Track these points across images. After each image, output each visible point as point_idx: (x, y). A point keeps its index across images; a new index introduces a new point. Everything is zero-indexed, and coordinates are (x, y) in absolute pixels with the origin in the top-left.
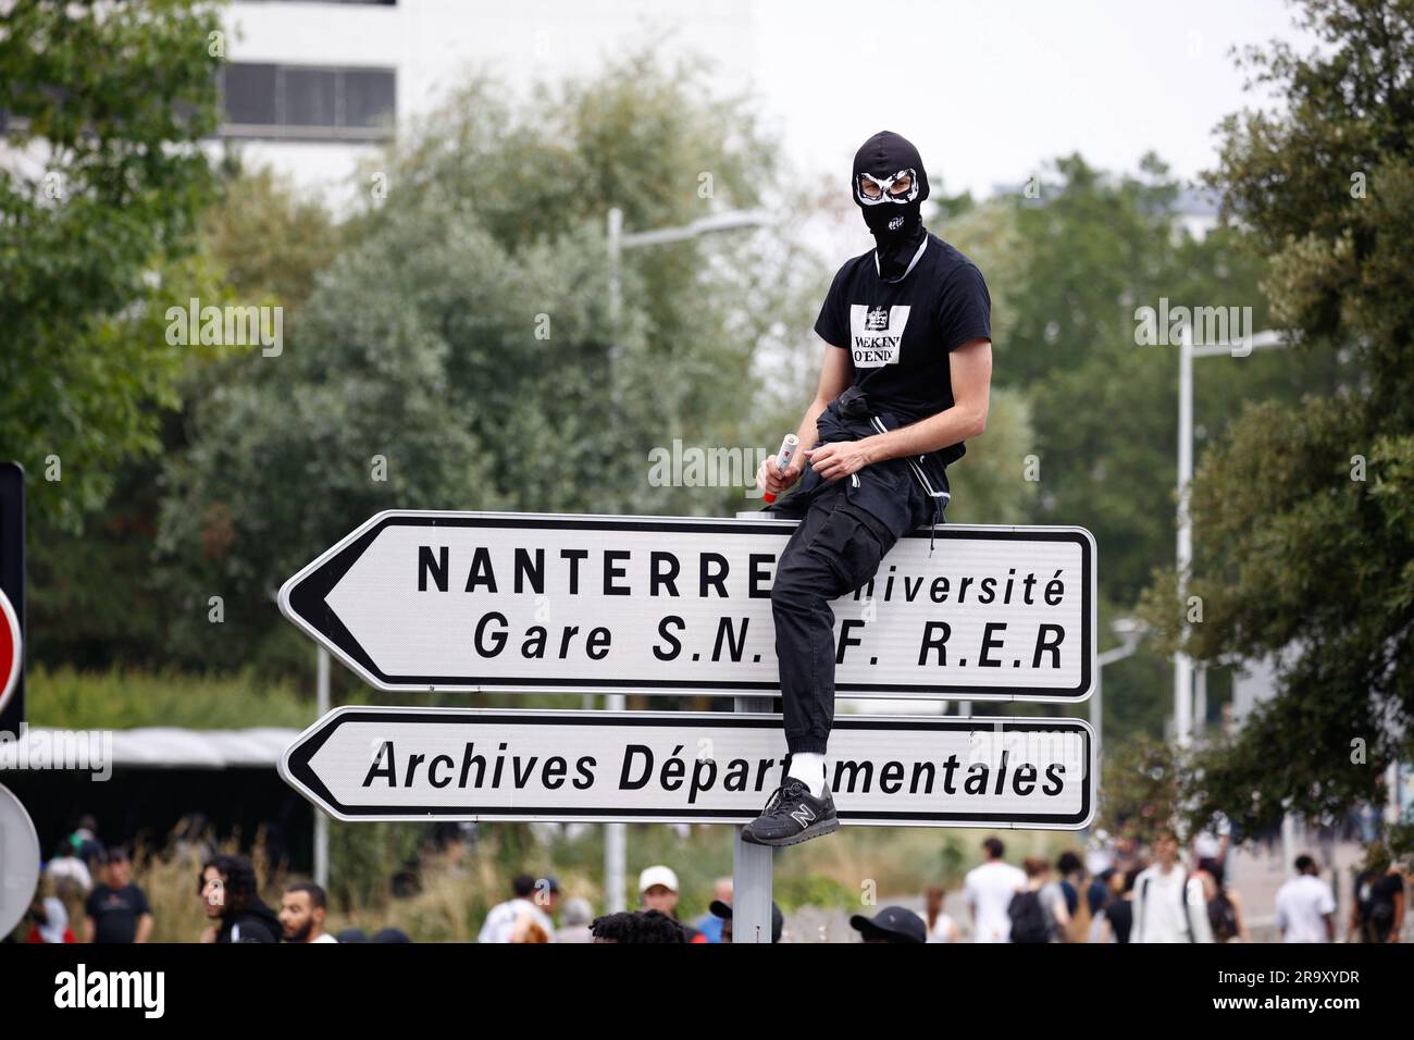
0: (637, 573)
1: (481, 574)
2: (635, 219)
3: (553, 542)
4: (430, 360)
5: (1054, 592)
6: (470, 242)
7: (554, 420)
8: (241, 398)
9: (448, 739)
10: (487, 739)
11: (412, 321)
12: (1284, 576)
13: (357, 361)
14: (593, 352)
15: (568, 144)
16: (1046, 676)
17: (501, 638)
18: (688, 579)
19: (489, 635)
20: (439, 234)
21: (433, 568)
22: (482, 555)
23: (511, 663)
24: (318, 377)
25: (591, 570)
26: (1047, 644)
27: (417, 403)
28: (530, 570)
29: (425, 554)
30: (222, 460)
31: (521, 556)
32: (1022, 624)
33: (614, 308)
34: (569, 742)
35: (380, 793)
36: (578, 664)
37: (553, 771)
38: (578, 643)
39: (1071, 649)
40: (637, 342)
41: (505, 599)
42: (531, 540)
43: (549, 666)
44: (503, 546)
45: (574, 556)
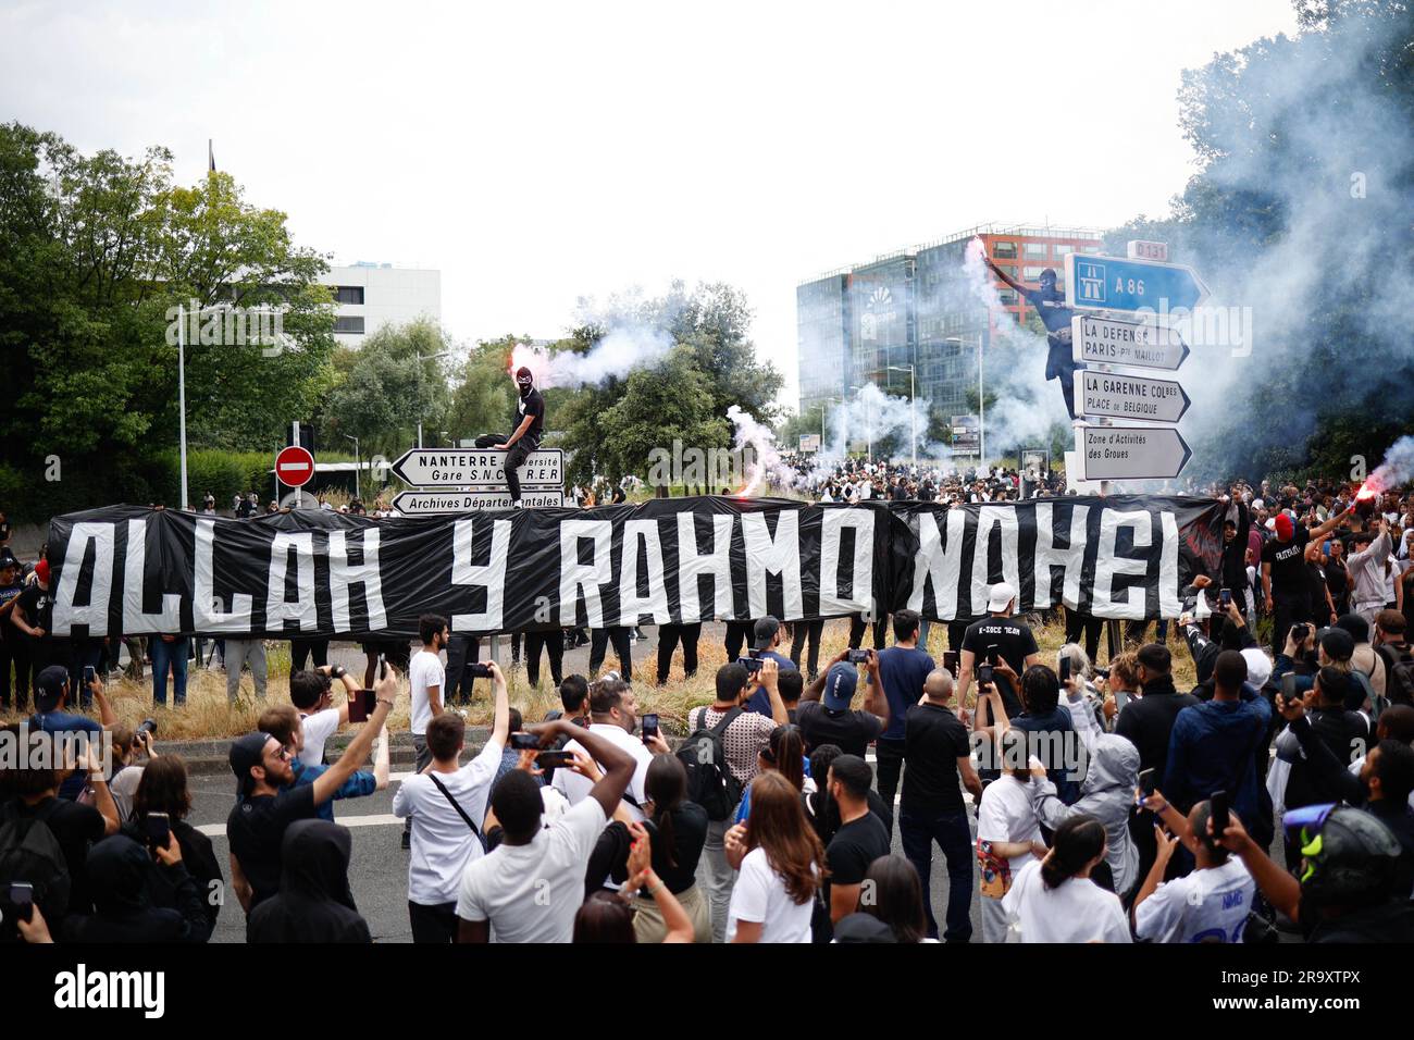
0: (467, 461)
1: (433, 462)
2: (422, 354)
3: (449, 455)
4: (379, 386)
5: (555, 463)
6: (387, 360)
7: (406, 398)
8: (339, 394)
9: (428, 498)
10: (435, 498)
11: (375, 377)
12: (574, 437)
13: (364, 385)
14: (414, 383)
15: (408, 338)
16: (553, 480)
17: (438, 476)
18: (478, 462)
19: (435, 475)
20: (381, 359)
21: (423, 462)
22: (433, 458)
23: (440, 481)
24: (355, 389)
25: (457, 461)
26: (553, 474)
27: (377, 395)
28: (444, 461)
29: (421, 458)
30: (335, 407)
31: (442, 458)
32: (548, 470)
33: (419, 373)
34: (453, 498)
35: (413, 510)
36: (455, 481)
37: (450, 504)
38: (454, 476)
39: (559, 475)
40: (424, 380)
41: (438, 467)
42: (444, 455)
43: (448, 481)
44: (438, 456)
45: (453, 458)
